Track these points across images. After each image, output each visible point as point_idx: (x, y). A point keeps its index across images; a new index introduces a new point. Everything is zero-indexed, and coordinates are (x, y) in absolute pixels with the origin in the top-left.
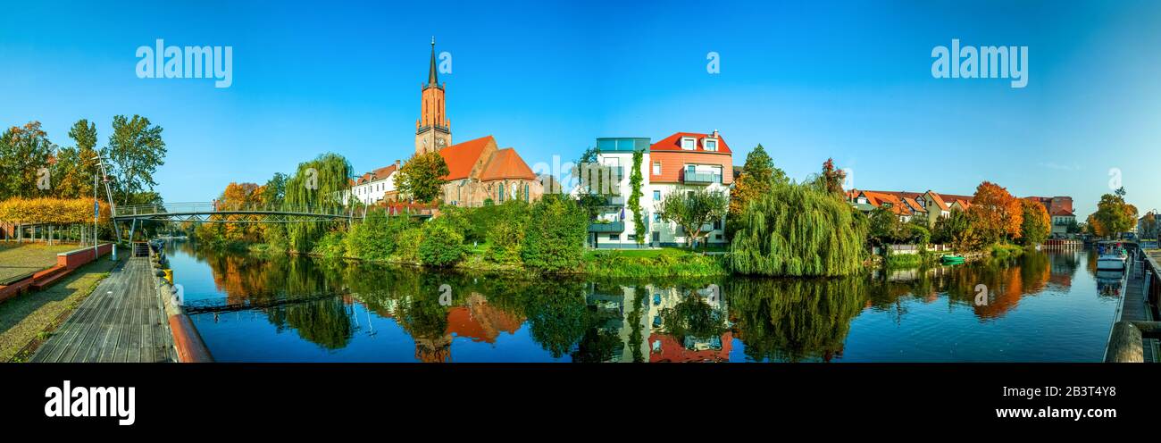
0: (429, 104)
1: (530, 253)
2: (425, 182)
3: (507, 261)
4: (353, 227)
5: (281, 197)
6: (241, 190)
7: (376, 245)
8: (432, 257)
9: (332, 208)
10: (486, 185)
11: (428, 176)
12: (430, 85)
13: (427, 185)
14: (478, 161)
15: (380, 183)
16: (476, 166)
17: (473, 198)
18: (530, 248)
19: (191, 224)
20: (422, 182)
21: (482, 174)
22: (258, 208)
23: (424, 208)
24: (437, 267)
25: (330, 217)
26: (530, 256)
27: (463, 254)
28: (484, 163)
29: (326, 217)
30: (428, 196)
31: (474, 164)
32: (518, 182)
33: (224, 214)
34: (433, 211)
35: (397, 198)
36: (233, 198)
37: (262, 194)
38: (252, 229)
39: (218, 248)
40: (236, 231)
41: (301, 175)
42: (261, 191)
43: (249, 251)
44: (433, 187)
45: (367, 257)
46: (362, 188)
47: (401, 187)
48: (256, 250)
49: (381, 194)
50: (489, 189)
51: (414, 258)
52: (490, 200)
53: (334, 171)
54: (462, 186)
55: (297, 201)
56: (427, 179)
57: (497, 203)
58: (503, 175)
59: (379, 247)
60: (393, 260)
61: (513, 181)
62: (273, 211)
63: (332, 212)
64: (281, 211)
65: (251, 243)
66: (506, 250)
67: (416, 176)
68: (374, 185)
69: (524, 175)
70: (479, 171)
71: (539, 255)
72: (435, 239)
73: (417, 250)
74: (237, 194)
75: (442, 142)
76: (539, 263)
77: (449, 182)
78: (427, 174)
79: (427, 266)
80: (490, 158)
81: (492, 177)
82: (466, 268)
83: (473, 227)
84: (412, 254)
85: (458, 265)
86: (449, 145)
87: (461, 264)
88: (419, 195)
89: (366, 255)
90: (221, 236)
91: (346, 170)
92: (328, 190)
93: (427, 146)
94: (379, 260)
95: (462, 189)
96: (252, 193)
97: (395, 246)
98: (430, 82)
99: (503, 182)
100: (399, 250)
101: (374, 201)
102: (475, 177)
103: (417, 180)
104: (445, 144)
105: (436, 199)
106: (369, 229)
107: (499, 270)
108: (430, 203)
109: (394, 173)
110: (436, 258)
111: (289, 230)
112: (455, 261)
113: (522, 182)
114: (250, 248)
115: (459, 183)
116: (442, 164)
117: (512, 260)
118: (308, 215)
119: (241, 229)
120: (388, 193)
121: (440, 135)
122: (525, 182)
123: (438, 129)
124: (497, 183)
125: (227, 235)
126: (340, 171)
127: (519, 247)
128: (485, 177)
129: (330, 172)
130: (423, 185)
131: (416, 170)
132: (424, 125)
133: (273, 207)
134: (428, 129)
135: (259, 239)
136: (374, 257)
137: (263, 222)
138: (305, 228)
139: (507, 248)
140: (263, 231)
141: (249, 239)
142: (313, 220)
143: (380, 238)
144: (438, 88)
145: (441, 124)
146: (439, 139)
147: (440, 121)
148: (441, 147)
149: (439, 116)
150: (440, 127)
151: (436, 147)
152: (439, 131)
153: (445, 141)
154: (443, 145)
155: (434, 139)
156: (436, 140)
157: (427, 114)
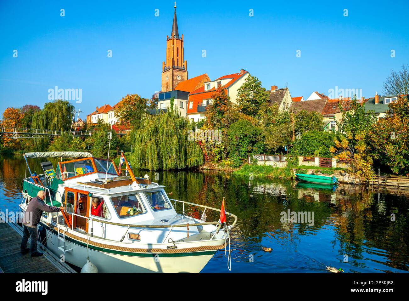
0: (170, 50)
12: (172, 37)
86: (186, 79)
93: (168, 81)
121: (177, 73)
132: (167, 66)
134: (169, 69)
144: (176, 39)
145: (180, 65)
146: (176, 76)
147: (179, 62)
148: (178, 82)
149: (178, 59)
150: (179, 68)
151: (174, 82)
152: (177, 70)
153: (182, 77)
154: (180, 80)
155: (172, 76)
156: (174, 77)
157: (169, 58)
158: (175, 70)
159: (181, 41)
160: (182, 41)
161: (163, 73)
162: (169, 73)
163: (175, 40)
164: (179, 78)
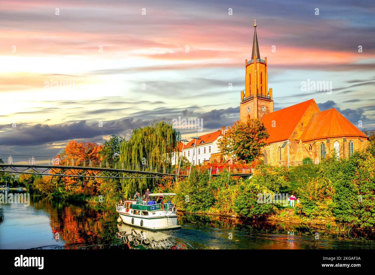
0: (252, 77)
1: (340, 209)
2: (246, 145)
3: (317, 215)
4: (178, 185)
5: (117, 156)
6: (80, 148)
7: (197, 199)
8: (245, 210)
9: (162, 167)
10: (307, 145)
11: (249, 139)
12: (253, 61)
13: (248, 148)
14: (299, 124)
15: (207, 147)
16: (297, 128)
17: (294, 158)
18: (340, 204)
19: (30, 176)
20: (243, 145)
21: (303, 136)
22: (94, 164)
23: (244, 167)
24: (251, 219)
25: (159, 175)
26: (341, 211)
27: (275, 208)
28: (305, 125)
29: (155, 174)
30: (249, 157)
31: (295, 127)
32: (341, 140)
33: (63, 169)
34: (253, 170)
35: (222, 159)
36: (73, 154)
37: (99, 153)
38: (90, 183)
39: (57, 199)
40: (74, 185)
41: (134, 138)
42: (99, 150)
43: (87, 203)
44: (254, 150)
45: (190, 209)
46: (191, 150)
47: (225, 150)
48: (93, 202)
49: (208, 156)
50: (310, 148)
51: (230, 211)
52: (308, 159)
53: (164, 135)
54: (283, 147)
55: (131, 160)
56: (248, 142)
57: (317, 161)
58: (325, 135)
59: (200, 201)
60: (212, 212)
61: (335, 140)
62: (108, 168)
63: (161, 171)
64: (115, 168)
65: (89, 196)
66: (317, 205)
67: (238, 140)
68: (202, 148)
69: (347, 133)
70: (300, 133)
71: (350, 211)
72: (248, 194)
73: (233, 204)
74: (77, 151)
75: (264, 109)
76: (349, 219)
77: (270, 143)
78: (248, 138)
79: (241, 218)
80: (311, 121)
81: (313, 137)
82: (277, 221)
83: (288, 184)
84: (229, 208)
85: (270, 218)
86: (271, 111)
87: (273, 217)
88: (242, 157)
89: (189, 208)
90: (60, 189)
91: (174, 135)
92: (158, 151)
93: (251, 113)
94: (199, 212)
95: (283, 150)
96: (91, 151)
97: (214, 201)
98: (252, 58)
99: (325, 142)
100: (217, 204)
101: (201, 162)
102: (296, 138)
103: (239, 144)
104: (268, 111)
105: (256, 160)
106: (191, 185)
107: (309, 224)
108: (251, 164)
109: (220, 137)
110: (249, 211)
111: (123, 185)
112: (267, 215)
113: (345, 140)
114: (87, 200)
115: (280, 144)
116: (262, 129)
117: (323, 215)
118: (139, 173)
119: (80, 182)
120: (213, 155)
121: (262, 103)
122: (348, 140)
123: (260, 98)
124: (318, 143)
125: (66, 188)
126: (168, 136)
127: (329, 202)
128: (306, 138)
129: (160, 137)
130: (244, 148)
131: (238, 135)
132: (248, 95)
133: (107, 164)
134: (251, 98)
135: (95, 192)
136: (195, 209)
137: (99, 177)
138: (137, 184)
139: (318, 203)
140: (99, 185)
141: (86, 191)
142: (144, 177)
143: (200, 193)
144: (260, 63)
145: (264, 94)
146: (261, 107)
147: (263, 91)
148: (263, 114)
149: (262, 87)
150: (263, 96)
151: (259, 113)
152: (262, 99)
153: (267, 107)
154: (265, 112)
155: (257, 106)
156: (259, 108)
157: (251, 86)
158: (260, 99)
159: (264, 65)
160: (266, 65)
161: (242, 105)
162: (253, 103)
163: (258, 64)
164: (263, 109)
